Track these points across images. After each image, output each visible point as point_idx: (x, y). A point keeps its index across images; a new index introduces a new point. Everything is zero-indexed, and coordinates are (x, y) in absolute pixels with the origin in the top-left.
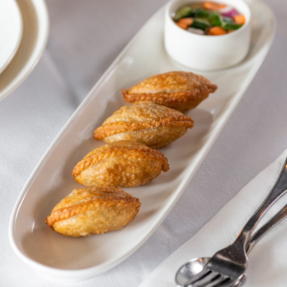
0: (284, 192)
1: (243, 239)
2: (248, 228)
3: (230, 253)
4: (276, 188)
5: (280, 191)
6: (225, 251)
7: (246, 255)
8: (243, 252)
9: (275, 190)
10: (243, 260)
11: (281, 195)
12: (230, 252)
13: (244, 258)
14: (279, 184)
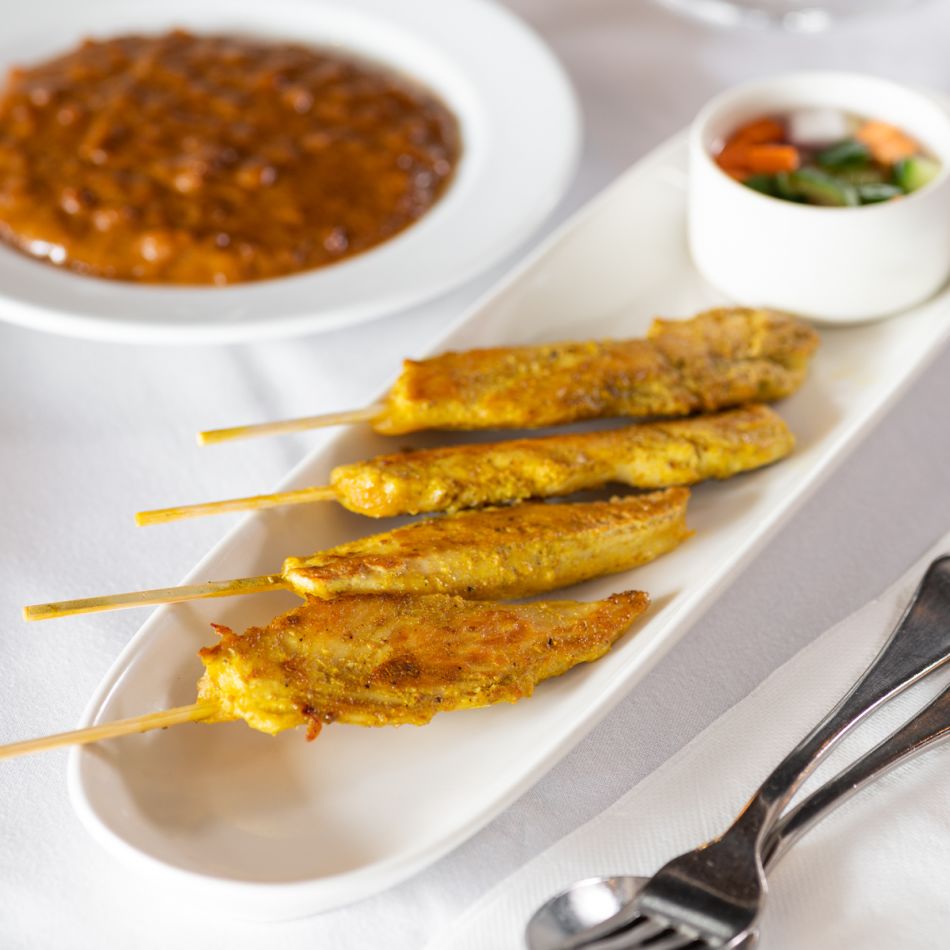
0: (902, 685)
1: (757, 825)
2: (774, 788)
3: (710, 864)
4: (877, 673)
5: (888, 681)
6: (696, 858)
7: (761, 872)
8: (753, 864)
9: (872, 678)
10: (752, 889)
11: (890, 694)
12: (713, 860)
13: (756, 881)
14: (886, 662)
